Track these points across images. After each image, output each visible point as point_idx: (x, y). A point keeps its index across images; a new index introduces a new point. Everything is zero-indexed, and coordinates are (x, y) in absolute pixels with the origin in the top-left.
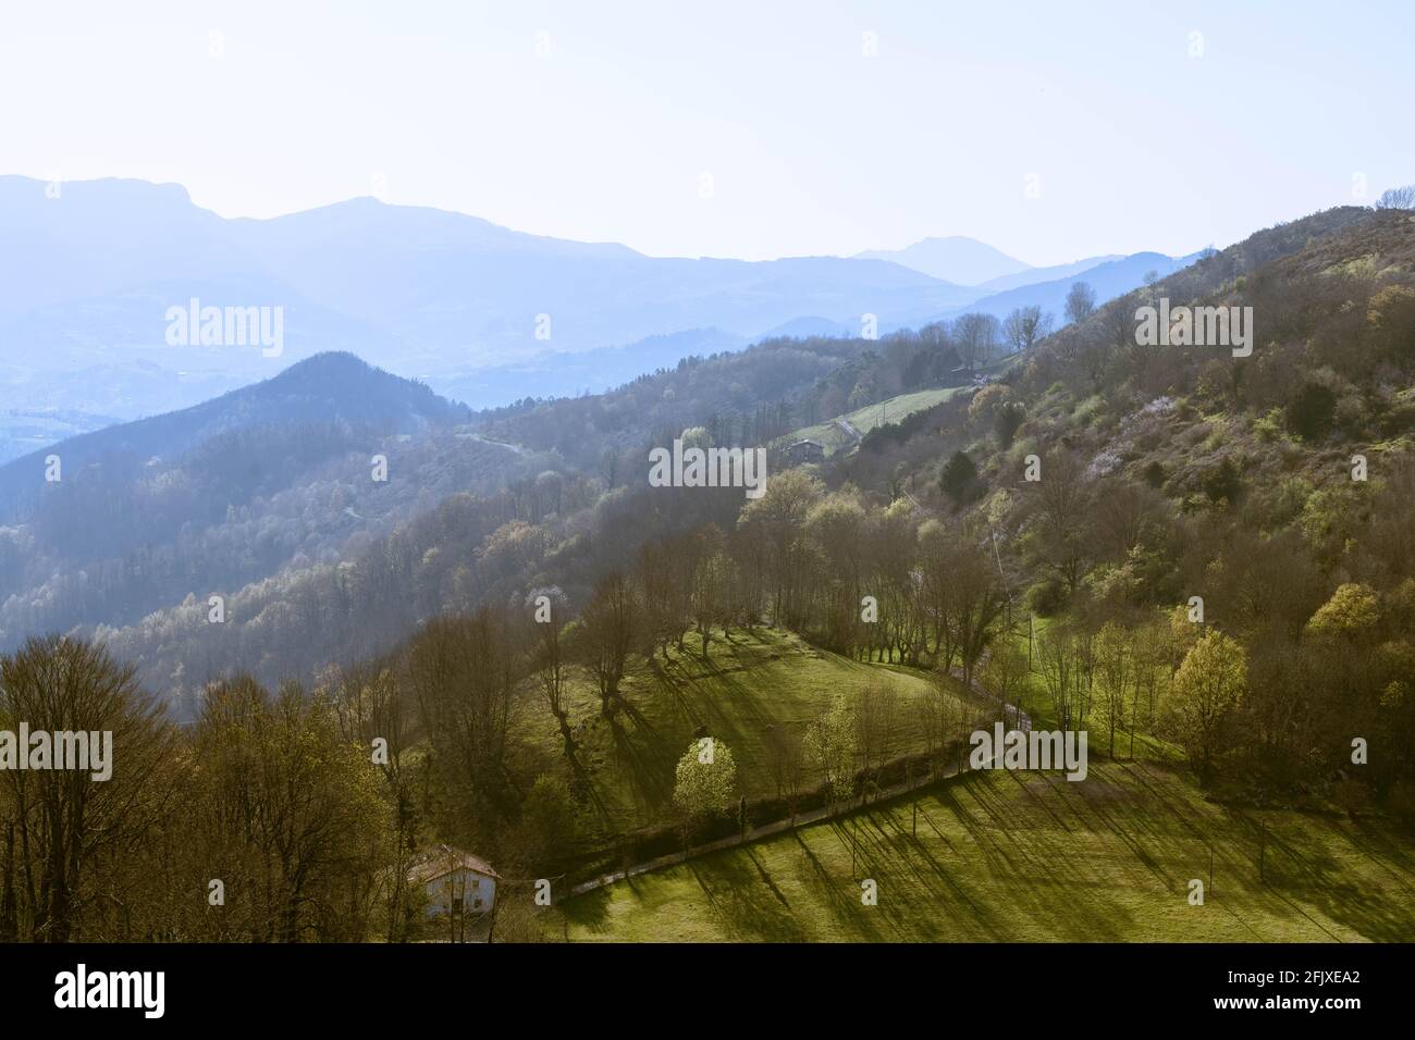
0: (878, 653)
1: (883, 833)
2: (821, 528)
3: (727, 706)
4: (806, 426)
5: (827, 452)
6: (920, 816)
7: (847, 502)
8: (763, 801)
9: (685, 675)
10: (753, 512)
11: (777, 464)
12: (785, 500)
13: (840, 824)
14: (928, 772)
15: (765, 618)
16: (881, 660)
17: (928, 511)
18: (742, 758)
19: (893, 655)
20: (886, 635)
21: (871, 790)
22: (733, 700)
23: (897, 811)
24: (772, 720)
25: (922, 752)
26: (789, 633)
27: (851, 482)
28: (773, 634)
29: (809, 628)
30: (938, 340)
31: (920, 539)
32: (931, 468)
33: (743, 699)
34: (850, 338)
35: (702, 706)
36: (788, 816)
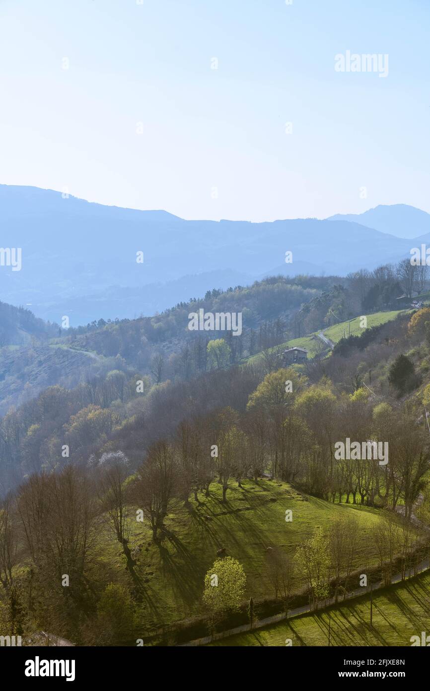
0: (345, 497)
1: (350, 622)
2: (305, 409)
3: (240, 535)
4: (295, 338)
5: (310, 356)
6: (375, 610)
7: (324, 391)
8: (266, 601)
9: (210, 514)
10: (258, 399)
11: (275, 365)
12: (280, 390)
13: (319, 616)
14: (380, 580)
15: (266, 473)
16: (347, 502)
17: (381, 397)
18: (251, 573)
19: (356, 498)
20: (351, 484)
21: (340, 593)
22: (244, 531)
23: (359, 607)
24: (272, 544)
25: (376, 565)
26: (283, 483)
27: (326, 377)
28: (272, 484)
29: (297, 480)
30: (386, 277)
31: (374, 417)
32: (382, 367)
33: (251, 530)
34: (325, 276)
35: (222, 535)
36: (283, 611)
